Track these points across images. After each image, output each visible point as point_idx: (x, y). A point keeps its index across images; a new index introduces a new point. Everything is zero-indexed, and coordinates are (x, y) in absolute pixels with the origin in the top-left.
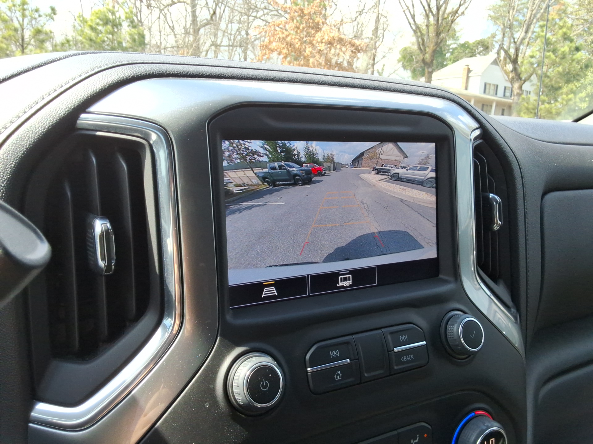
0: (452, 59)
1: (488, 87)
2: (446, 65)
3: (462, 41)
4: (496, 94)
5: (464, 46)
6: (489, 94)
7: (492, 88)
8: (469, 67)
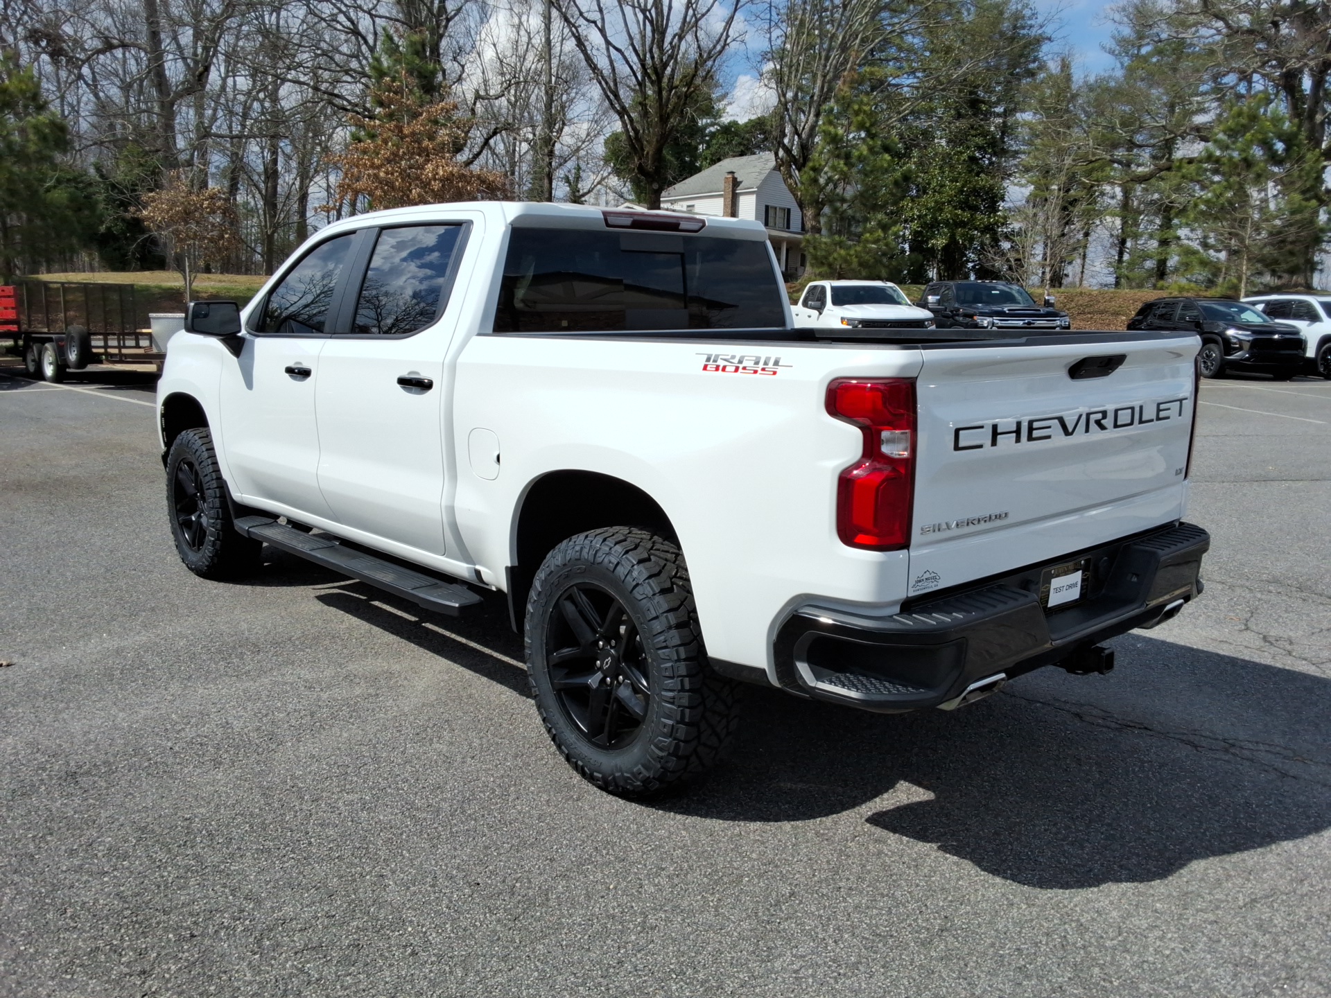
0: (709, 157)
1: (771, 212)
2: (699, 170)
3: (725, 120)
4: (788, 227)
5: (729, 130)
6: (774, 228)
7: (780, 214)
8: (736, 175)
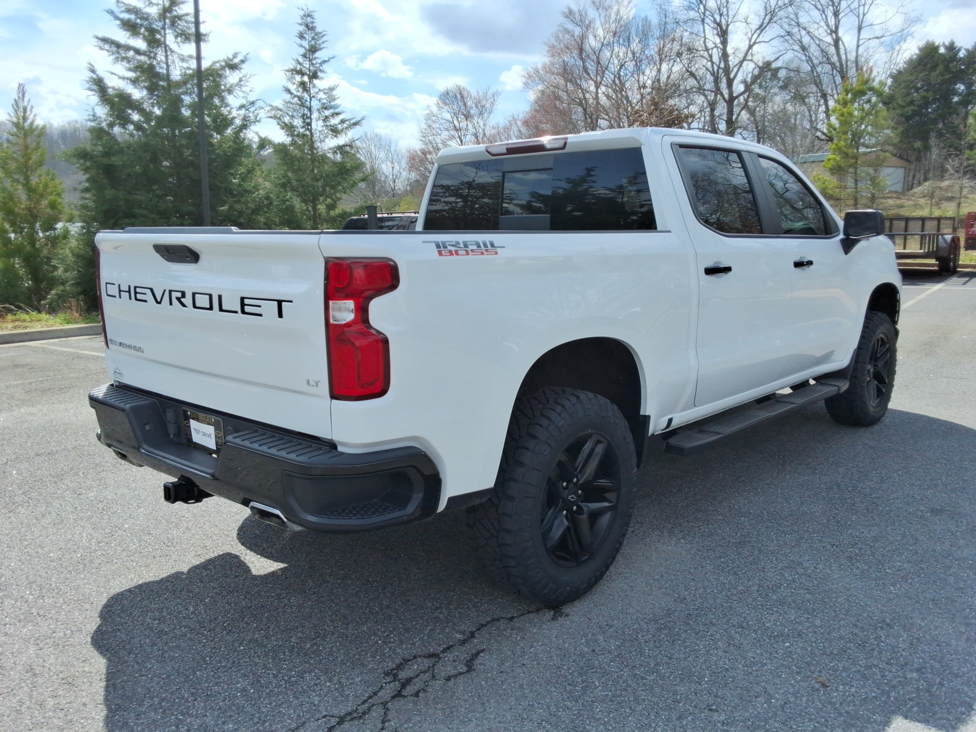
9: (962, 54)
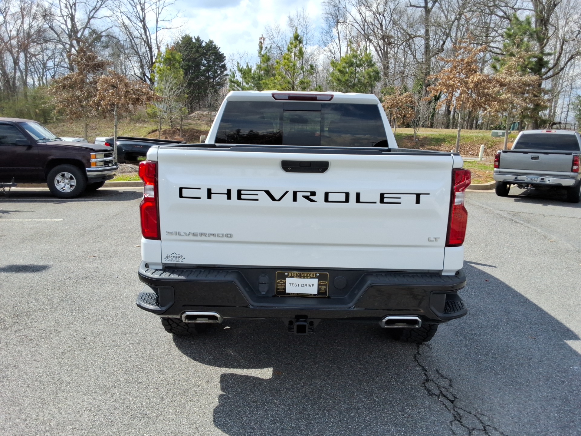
9: (204, 44)
